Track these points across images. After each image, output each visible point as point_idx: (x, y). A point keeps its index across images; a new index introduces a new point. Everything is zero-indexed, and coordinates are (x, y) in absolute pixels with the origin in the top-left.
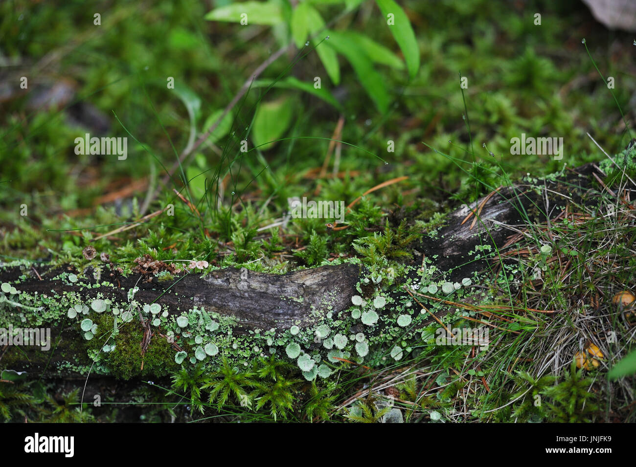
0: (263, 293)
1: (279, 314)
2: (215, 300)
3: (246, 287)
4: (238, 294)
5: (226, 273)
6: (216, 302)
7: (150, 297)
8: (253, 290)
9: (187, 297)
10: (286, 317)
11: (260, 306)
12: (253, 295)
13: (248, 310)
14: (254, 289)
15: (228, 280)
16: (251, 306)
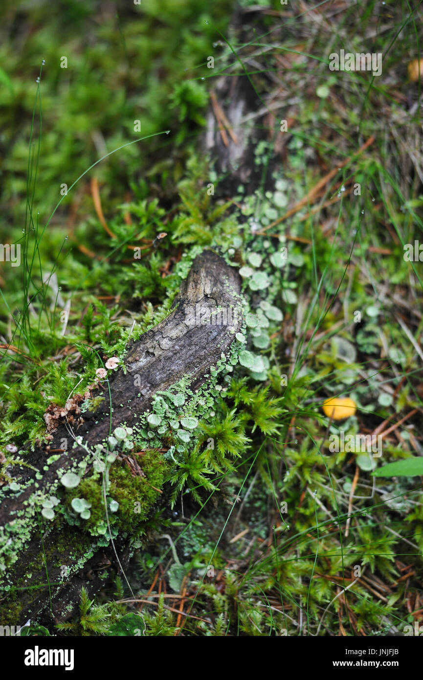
0: (188, 332)
1: (215, 339)
2: (158, 378)
3: (170, 343)
4: (171, 354)
5: (139, 349)
6: (161, 379)
7: (102, 431)
8: (178, 339)
9: (133, 399)
10: (222, 335)
11: (197, 345)
12: (182, 342)
13: (192, 358)
14: (177, 337)
15: (148, 352)
16: (191, 352)
